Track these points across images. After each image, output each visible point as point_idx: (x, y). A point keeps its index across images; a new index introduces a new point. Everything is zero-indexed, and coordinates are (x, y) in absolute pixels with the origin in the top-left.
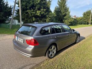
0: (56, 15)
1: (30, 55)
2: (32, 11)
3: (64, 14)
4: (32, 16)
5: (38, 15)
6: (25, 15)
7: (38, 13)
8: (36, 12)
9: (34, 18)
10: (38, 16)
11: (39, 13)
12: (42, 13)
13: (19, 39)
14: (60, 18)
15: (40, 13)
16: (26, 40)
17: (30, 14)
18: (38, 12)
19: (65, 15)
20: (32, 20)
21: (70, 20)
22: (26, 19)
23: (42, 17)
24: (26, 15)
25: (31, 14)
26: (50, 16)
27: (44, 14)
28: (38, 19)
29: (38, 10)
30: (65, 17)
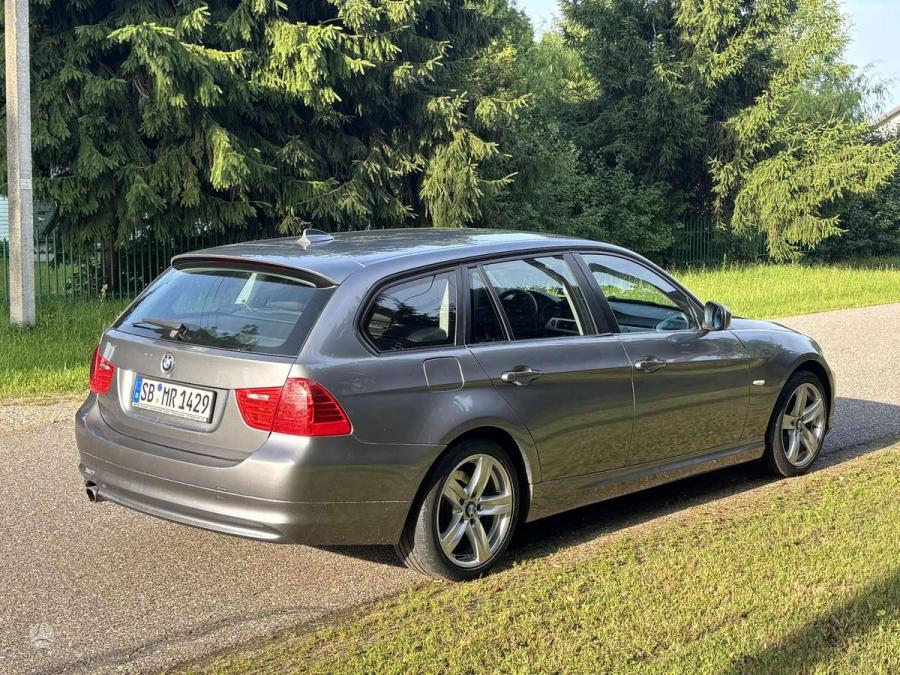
0: (593, 88)
1: (278, 518)
2: (190, 36)
3: (722, 65)
4: (194, 111)
5: (298, 85)
6: (75, 87)
7: (294, 58)
8: (259, 45)
9: (221, 139)
10: (297, 104)
11: (309, 64)
12: (356, 65)
13: (158, 395)
14: (656, 141)
15: (331, 57)
16: (242, 394)
17: (162, 81)
18: (283, 37)
19: (744, 88)
20: (203, 177)
21: (828, 172)
22: (91, 162)
23: (359, 129)
24: (97, 88)
25: (187, 79)
26: (485, 108)
27: (381, 73)
28: (295, 152)
29: (291, 17)
30: (745, 123)
